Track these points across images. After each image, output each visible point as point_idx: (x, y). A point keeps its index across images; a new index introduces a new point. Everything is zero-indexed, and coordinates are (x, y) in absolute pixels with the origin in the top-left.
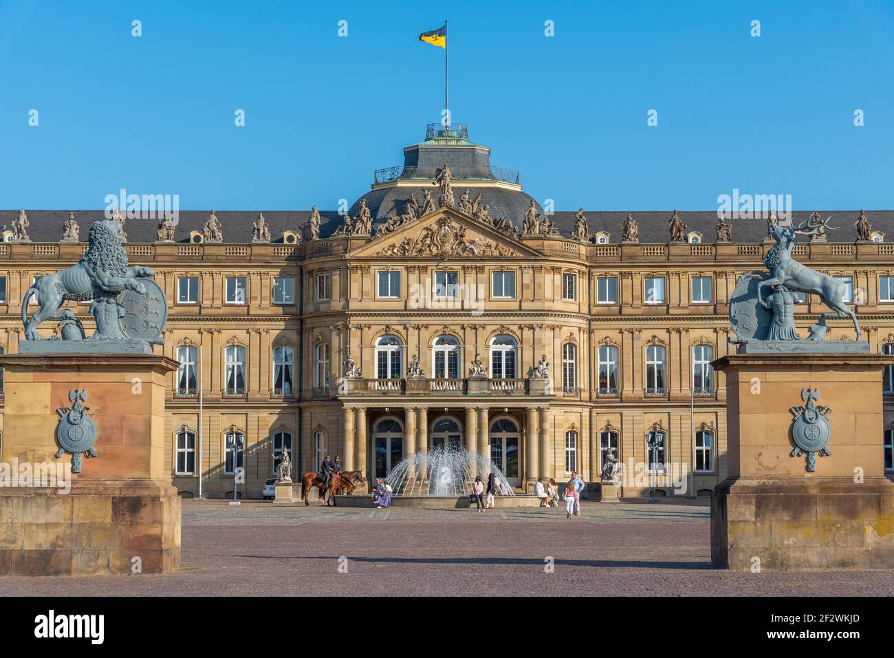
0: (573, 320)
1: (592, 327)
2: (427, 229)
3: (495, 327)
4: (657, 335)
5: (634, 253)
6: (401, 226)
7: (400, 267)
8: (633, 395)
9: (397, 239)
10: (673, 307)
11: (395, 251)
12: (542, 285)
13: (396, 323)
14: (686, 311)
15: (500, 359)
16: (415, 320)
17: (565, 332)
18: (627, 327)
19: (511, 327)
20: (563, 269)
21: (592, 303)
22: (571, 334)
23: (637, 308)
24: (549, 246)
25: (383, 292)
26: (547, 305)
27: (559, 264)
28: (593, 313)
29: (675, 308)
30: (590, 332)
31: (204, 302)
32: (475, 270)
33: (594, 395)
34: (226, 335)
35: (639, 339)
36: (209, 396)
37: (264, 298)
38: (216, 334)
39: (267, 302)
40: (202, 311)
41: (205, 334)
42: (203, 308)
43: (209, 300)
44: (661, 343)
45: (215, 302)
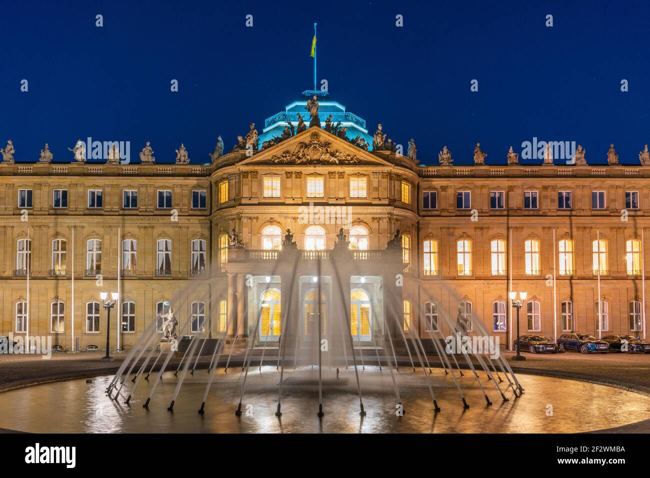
1: (420, 226)
2: (300, 143)
4: (466, 232)
5: (449, 174)
8: (449, 275)
9: (278, 152)
11: (276, 160)
13: (277, 216)
14: (487, 215)
15: (356, 245)
16: (292, 214)
17: (404, 226)
18: (445, 226)
19: (364, 220)
20: (402, 178)
21: (420, 208)
22: (408, 228)
23: (452, 212)
24: (393, 159)
27: (400, 173)
28: (420, 215)
30: (418, 229)
31: (141, 207)
32: (337, 176)
33: (421, 276)
34: (157, 231)
35: (453, 235)
36: (144, 276)
37: (184, 205)
38: (150, 230)
39: (186, 208)
40: (140, 214)
41: (142, 229)
42: (141, 211)
43: (145, 206)
44: (468, 237)
45: (149, 207)
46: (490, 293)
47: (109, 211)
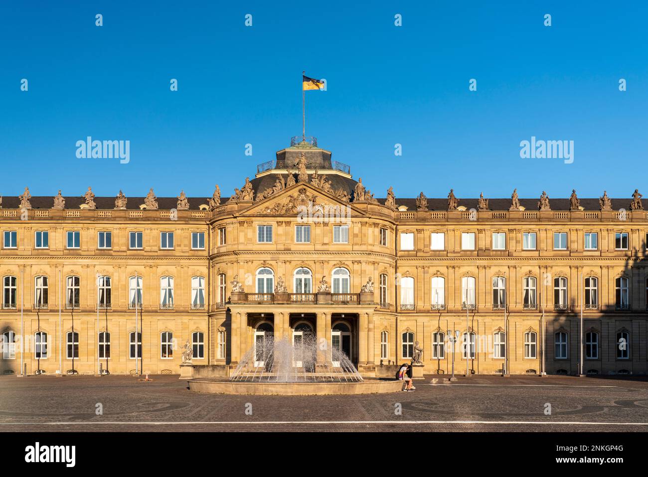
0: (386, 259)
1: (398, 265)
2: (290, 196)
3: (335, 262)
4: (440, 270)
5: (425, 217)
6: (272, 194)
7: (272, 222)
8: (423, 309)
9: (270, 204)
10: (450, 252)
11: (269, 211)
12: (367, 235)
13: (270, 259)
14: (459, 255)
15: (338, 284)
16: (283, 257)
17: (381, 267)
18: (420, 265)
19: (346, 263)
20: (380, 225)
21: (398, 249)
22: (385, 268)
23: (427, 252)
24: (371, 209)
25: (261, 238)
26: (370, 248)
27: (378, 221)
28: (398, 255)
29: (451, 252)
30: (396, 268)
31: (147, 248)
32: (322, 225)
33: (399, 309)
34: (161, 269)
35: (428, 273)
36: (150, 309)
37: (185, 246)
38: (154, 268)
39: (187, 248)
40: (145, 254)
41: (148, 268)
42: (146, 251)
43: (150, 246)
44: (442, 275)
45: (153, 248)
46: (460, 324)
47: (118, 251)
